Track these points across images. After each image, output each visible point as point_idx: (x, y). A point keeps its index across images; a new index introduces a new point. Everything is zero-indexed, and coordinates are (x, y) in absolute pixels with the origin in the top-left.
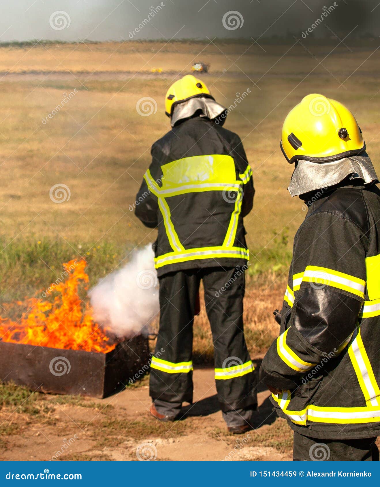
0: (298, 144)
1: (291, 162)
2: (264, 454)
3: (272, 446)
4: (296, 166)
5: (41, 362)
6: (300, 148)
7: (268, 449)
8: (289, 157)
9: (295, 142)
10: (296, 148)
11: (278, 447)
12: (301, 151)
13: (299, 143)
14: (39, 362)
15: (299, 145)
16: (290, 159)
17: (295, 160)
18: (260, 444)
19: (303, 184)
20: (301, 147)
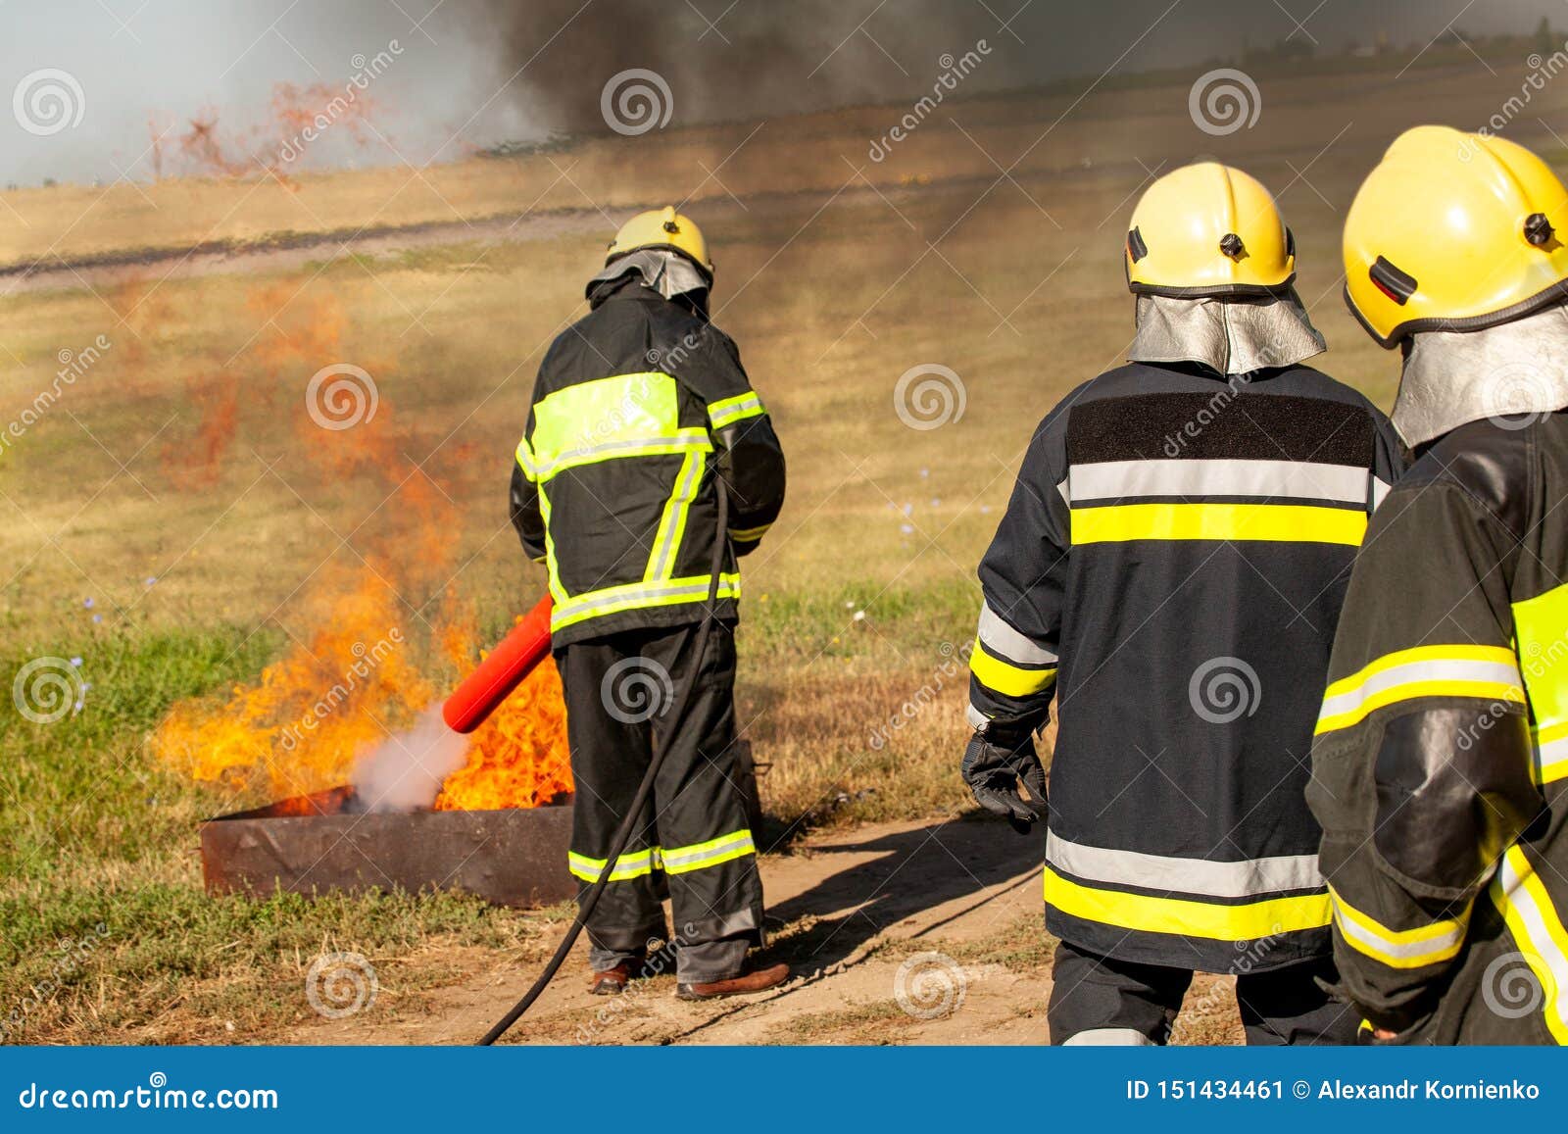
0: (1403, 285)
1: (1387, 345)
2: (978, 977)
3: (998, 961)
4: (1406, 353)
5: (508, 844)
6: (1414, 298)
7: (989, 967)
8: (1381, 329)
9: (1392, 281)
10: (1402, 301)
11: (1009, 962)
12: (1419, 305)
13: (1407, 283)
14: (503, 844)
15: (1408, 288)
16: (1384, 337)
17: (1405, 337)
18: (975, 962)
19: (1441, 406)
20: (1416, 293)
